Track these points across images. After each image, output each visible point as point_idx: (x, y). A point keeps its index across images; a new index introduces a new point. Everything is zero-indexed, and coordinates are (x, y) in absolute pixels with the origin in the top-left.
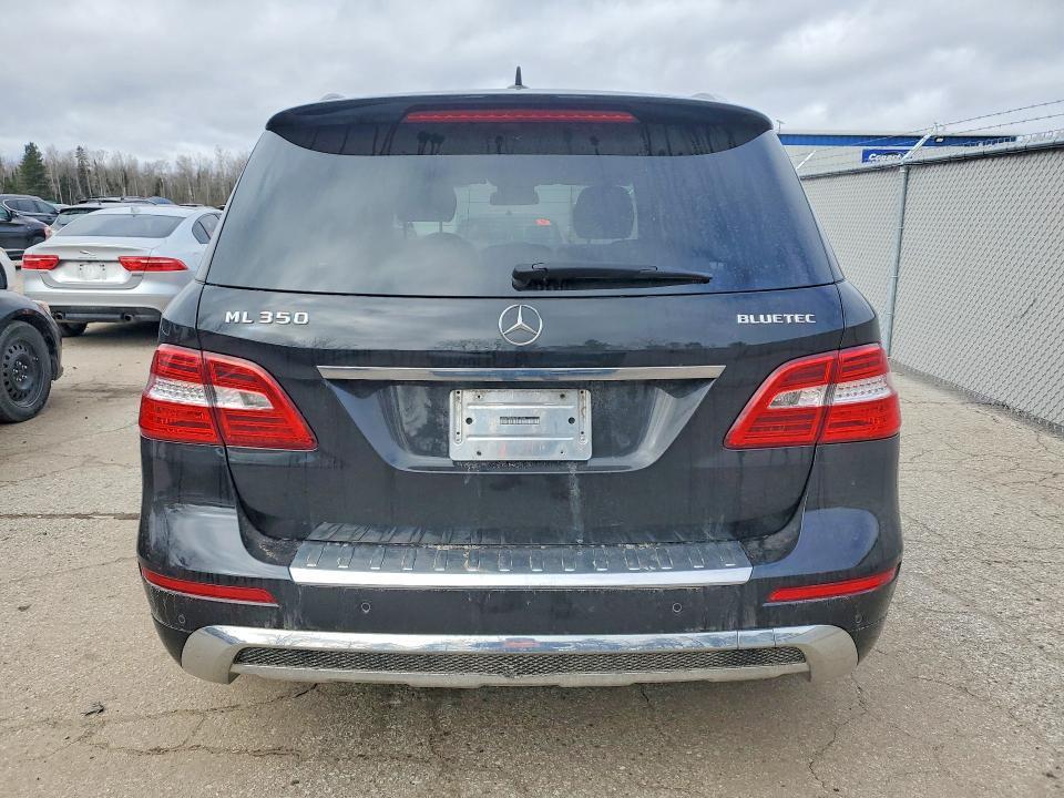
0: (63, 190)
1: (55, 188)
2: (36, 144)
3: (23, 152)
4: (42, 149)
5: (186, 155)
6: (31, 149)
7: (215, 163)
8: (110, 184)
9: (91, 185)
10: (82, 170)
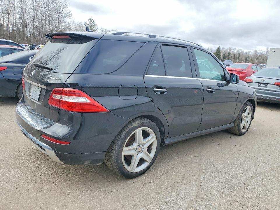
0: (223, 58)
1: (222, 57)
2: (220, 47)
3: (217, 49)
4: (221, 48)
5: (257, 50)
6: (219, 48)
7: (265, 53)
8: (235, 57)
9: (230, 57)
10: (229, 53)
